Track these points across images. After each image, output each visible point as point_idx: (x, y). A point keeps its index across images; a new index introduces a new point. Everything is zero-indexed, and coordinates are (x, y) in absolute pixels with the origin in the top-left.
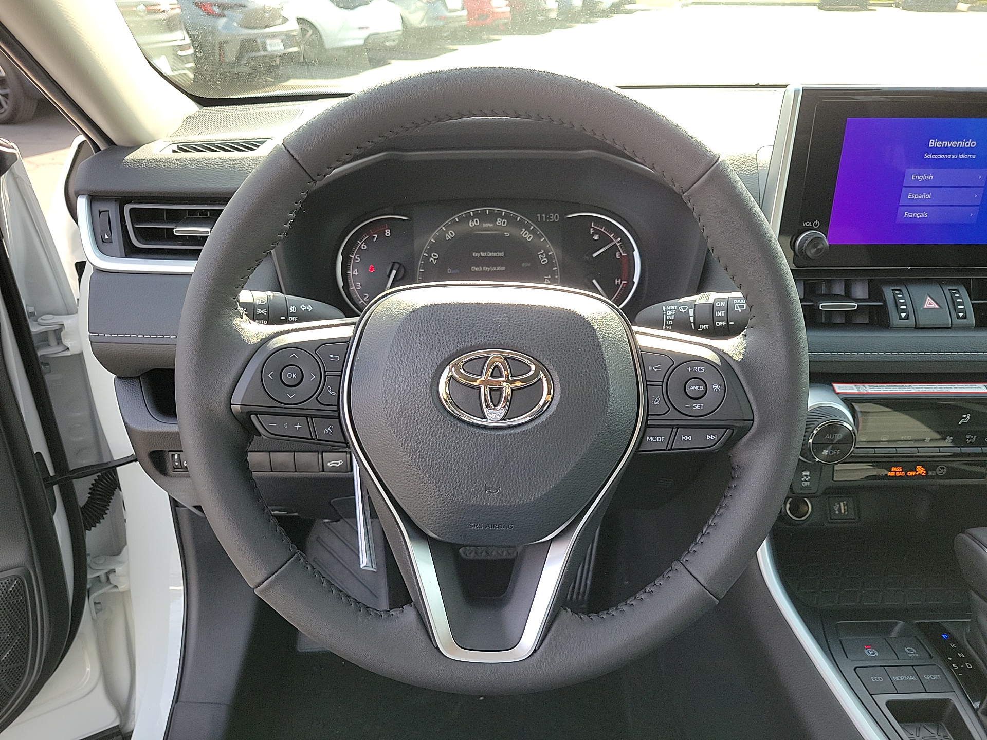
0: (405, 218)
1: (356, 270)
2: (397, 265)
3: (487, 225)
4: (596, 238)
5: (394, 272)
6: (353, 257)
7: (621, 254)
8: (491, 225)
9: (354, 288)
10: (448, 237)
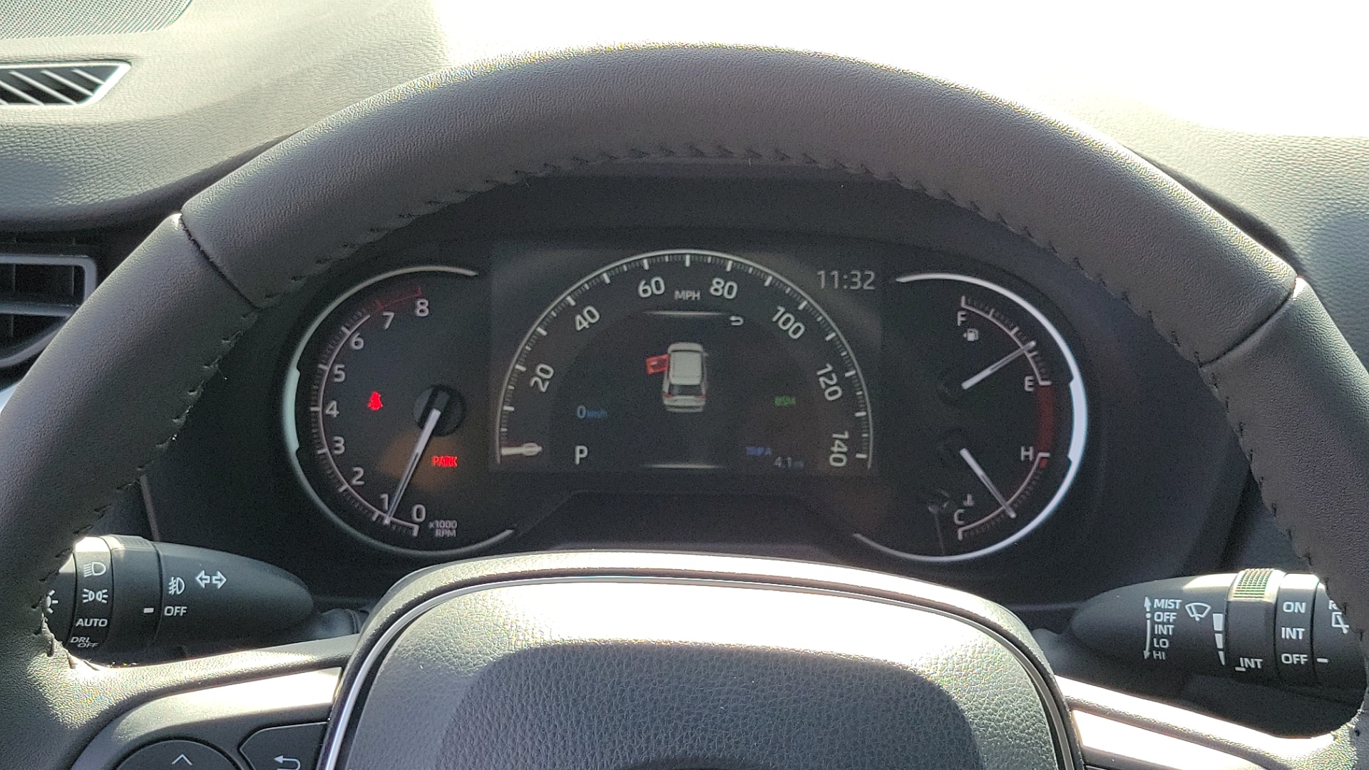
0: (471, 273)
1: (334, 403)
2: (443, 398)
3: (687, 295)
4: (971, 336)
5: (435, 415)
6: (327, 368)
7: (1035, 381)
8: (695, 295)
9: (326, 450)
10: (582, 323)
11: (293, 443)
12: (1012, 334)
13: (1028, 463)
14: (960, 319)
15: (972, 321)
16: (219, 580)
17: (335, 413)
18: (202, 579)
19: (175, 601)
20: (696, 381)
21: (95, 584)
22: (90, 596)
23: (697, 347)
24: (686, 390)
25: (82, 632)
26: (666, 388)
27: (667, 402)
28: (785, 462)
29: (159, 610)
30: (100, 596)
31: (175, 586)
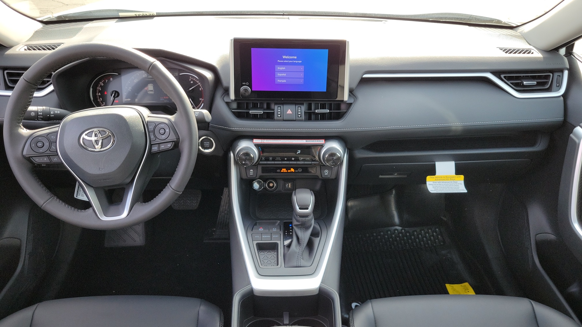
11: (92, 99)
12: (198, 82)
13: (201, 101)
14: (190, 80)
15: (192, 80)
16: (59, 112)
17: (100, 95)
18: (56, 112)
19: (52, 114)
20: (152, 89)
21: (40, 112)
22: (40, 114)
23: (152, 85)
24: (151, 91)
25: (39, 118)
26: (148, 90)
27: (148, 92)
28: (166, 101)
29: (50, 115)
30: (41, 114)
31: (52, 113)
